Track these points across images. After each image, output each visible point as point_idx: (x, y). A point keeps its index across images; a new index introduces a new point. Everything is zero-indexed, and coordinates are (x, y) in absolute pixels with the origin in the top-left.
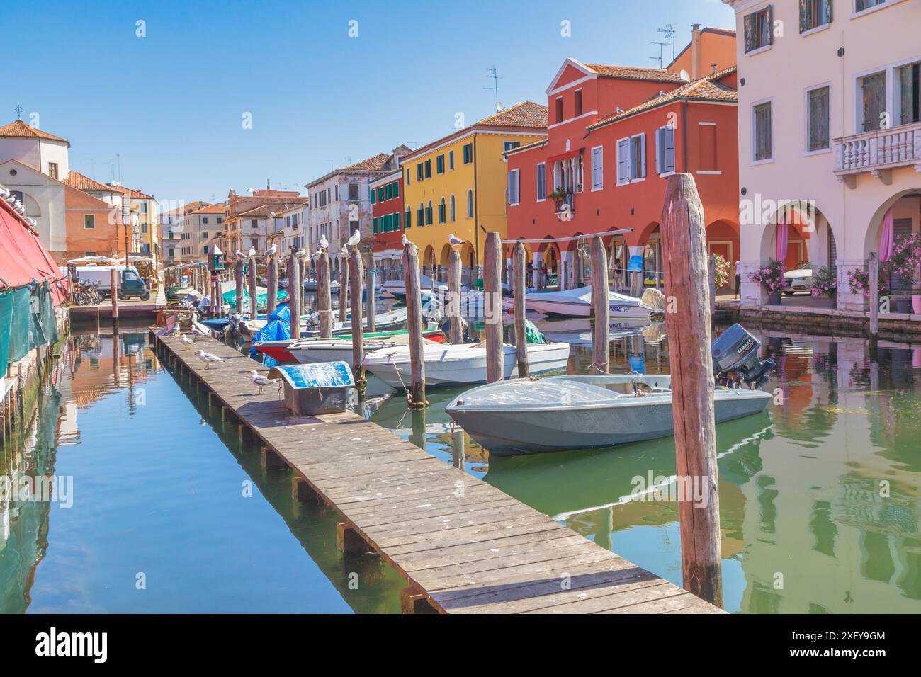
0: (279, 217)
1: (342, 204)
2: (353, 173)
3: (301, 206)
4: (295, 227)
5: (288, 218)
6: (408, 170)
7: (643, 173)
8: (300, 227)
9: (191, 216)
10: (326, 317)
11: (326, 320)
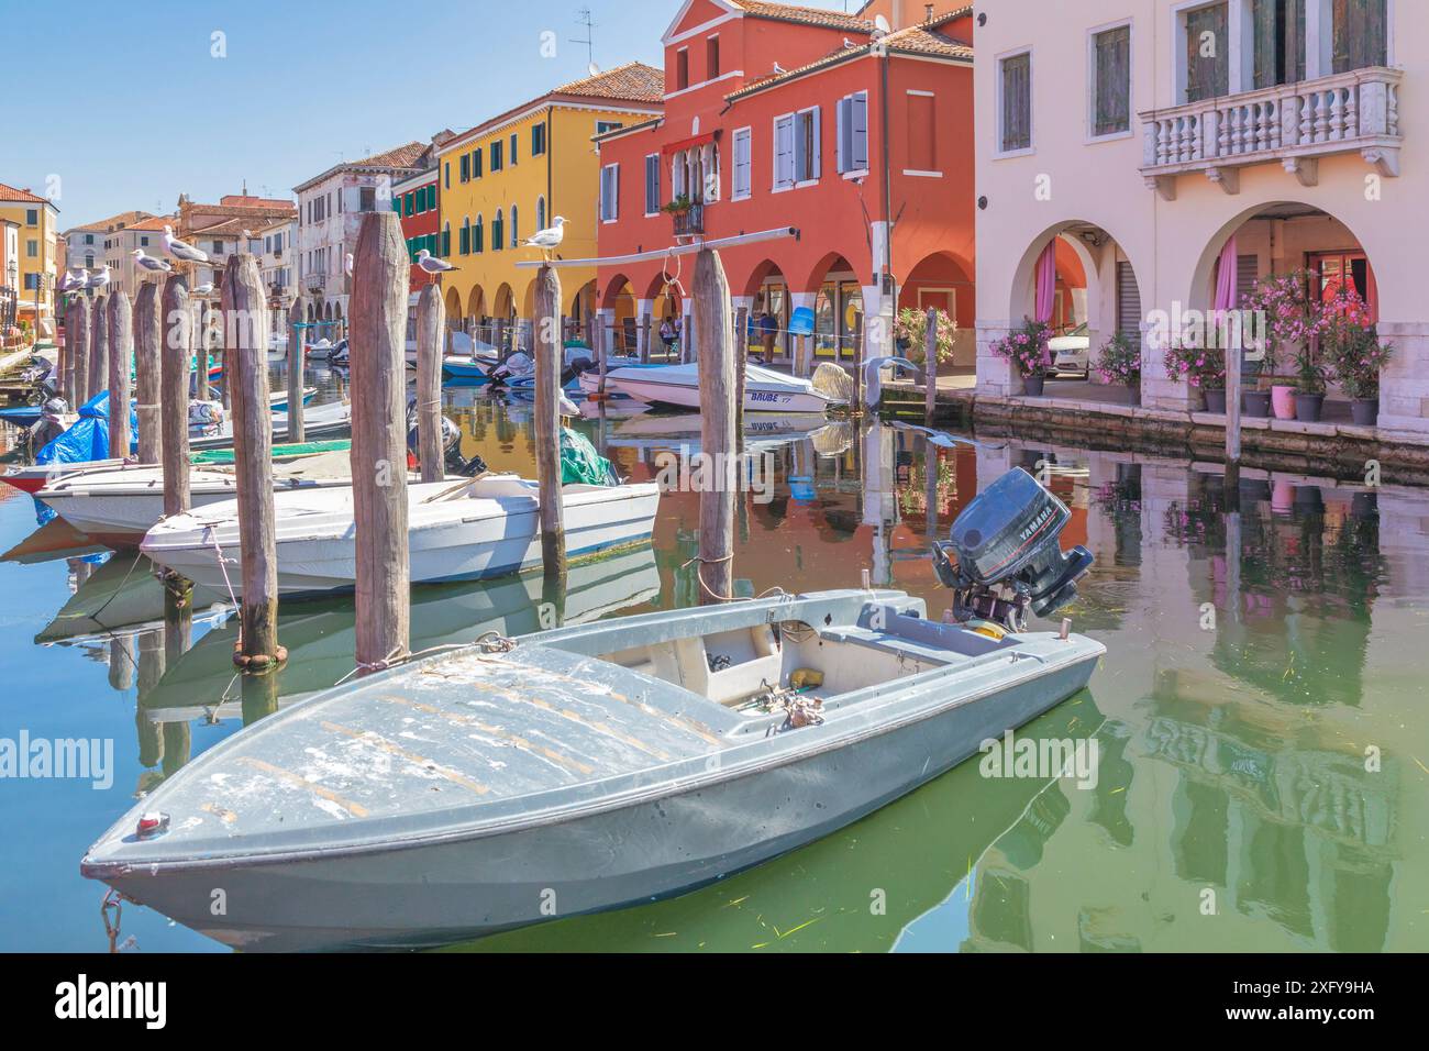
0: (256, 238)
1: (347, 218)
2: (367, 170)
3: (287, 220)
4: (278, 253)
5: (269, 239)
6: (448, 164)
7: (816, 173)
8: (287, 253)
9: (122, 233)
10: (152, 418)
11: (152, 424)
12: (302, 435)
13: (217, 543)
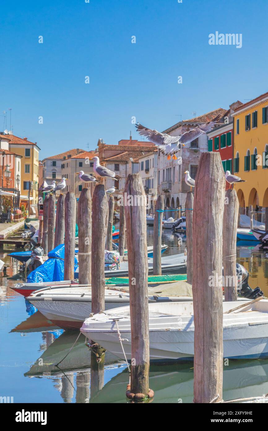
0: (136, 162)
1: (184, 151)
2: (195, 125)
3: (152, 153)
4: (147, 170)
5: (142, 163)
6: (238, 121)
8: (152, 171)
9: (70, 160)
10: (86, 260)
11: (85, 263)
12: (160, 271)
13: (119, 330)
